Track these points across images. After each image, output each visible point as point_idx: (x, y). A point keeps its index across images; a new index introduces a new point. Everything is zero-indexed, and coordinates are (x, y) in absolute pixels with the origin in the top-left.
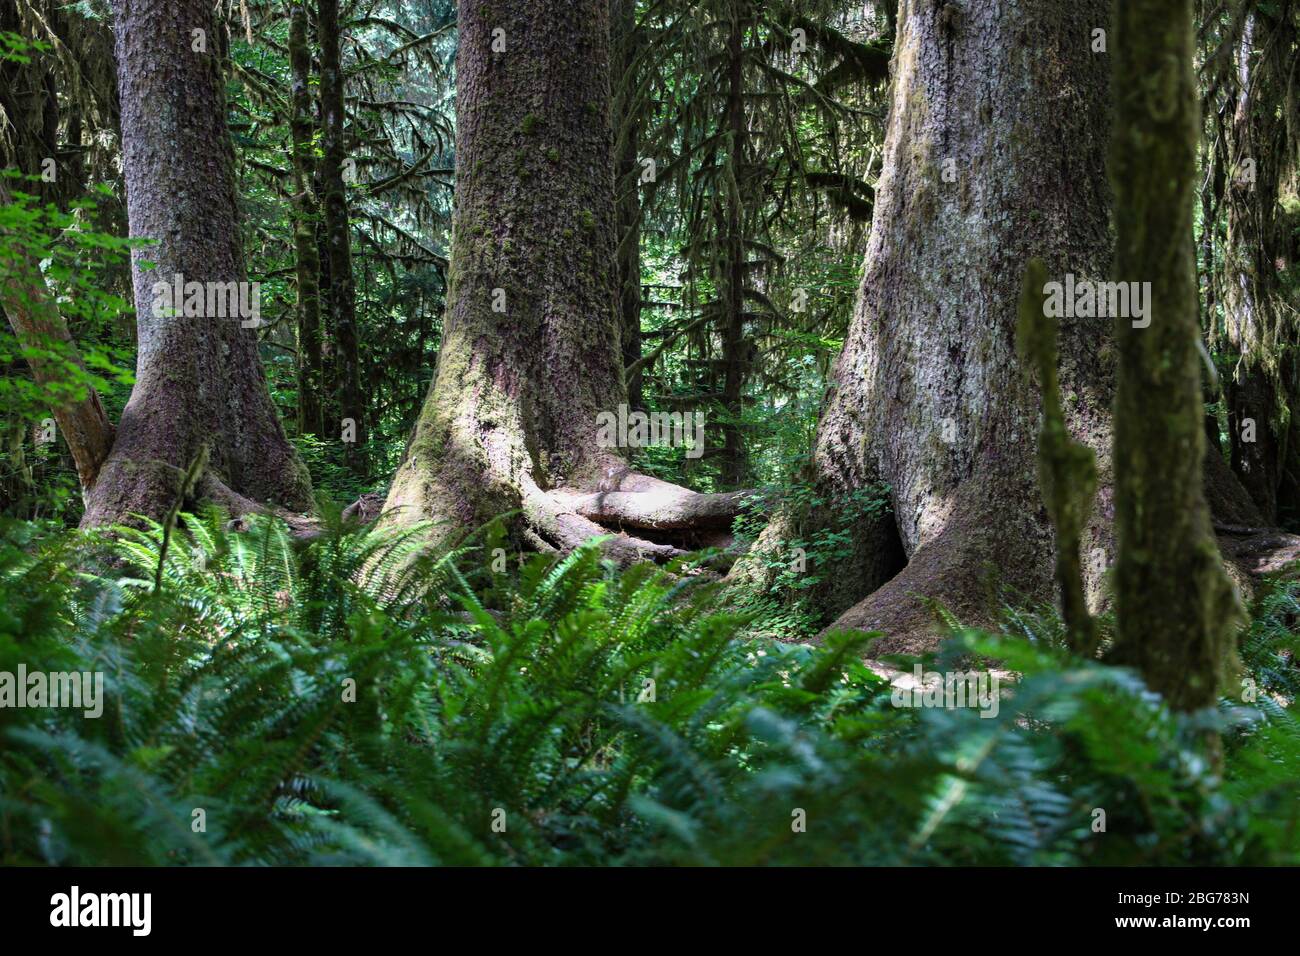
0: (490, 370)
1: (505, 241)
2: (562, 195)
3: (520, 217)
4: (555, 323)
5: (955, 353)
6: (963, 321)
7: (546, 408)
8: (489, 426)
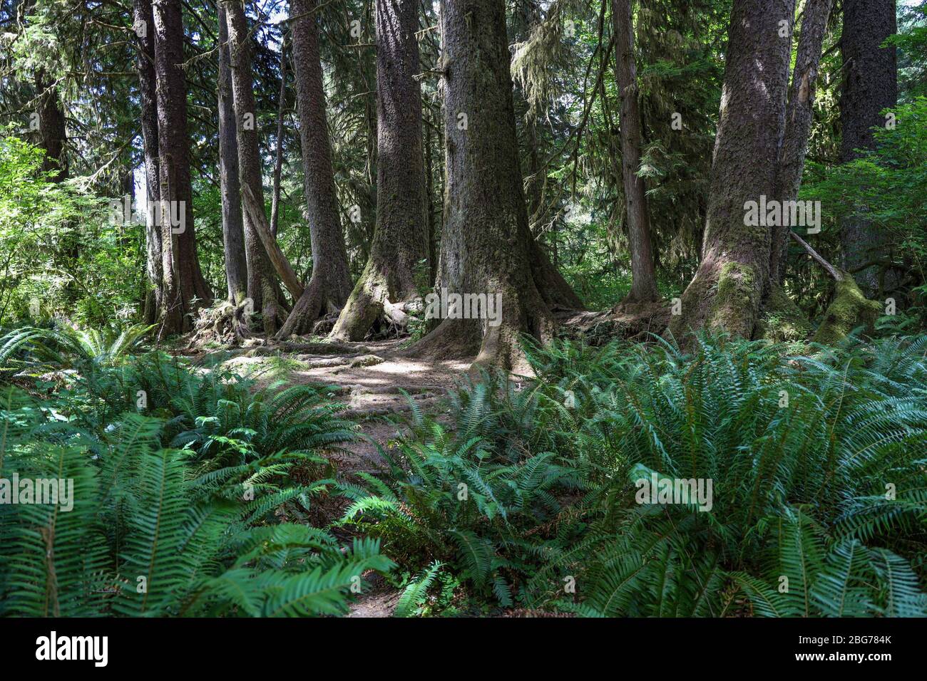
0: (379, 269)
1: (386, 231)
2: (403, 216)
3: (391, 224)
4: (401, 254)
5: (457, 256)
6: (458, 245)
7: (398, 279)
8: (376, 285)
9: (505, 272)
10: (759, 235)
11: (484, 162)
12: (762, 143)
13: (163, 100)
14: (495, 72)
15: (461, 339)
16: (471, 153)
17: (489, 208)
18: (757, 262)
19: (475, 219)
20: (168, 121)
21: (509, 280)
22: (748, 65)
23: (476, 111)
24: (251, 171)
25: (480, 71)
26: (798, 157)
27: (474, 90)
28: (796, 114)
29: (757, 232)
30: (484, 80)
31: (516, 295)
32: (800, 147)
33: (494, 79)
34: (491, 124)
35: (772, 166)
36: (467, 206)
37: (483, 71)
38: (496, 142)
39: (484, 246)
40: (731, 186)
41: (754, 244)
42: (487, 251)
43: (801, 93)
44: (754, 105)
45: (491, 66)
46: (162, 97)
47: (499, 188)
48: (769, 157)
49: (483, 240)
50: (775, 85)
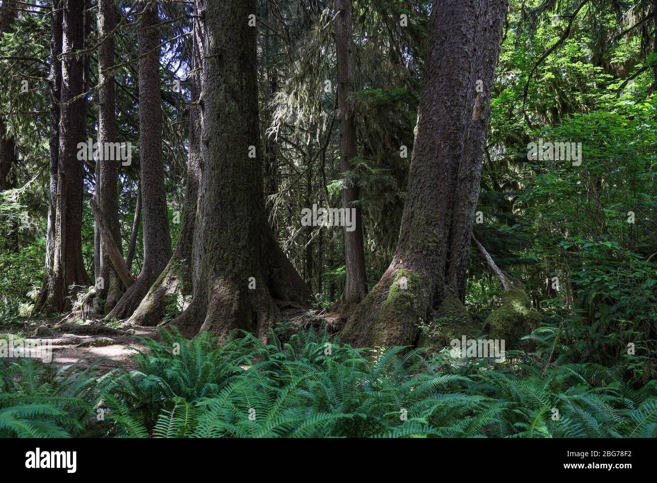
5: (201, 257)
6: (201, 247)
9: (231, 272)
10: (430, 244)
11: (222, 178)
12: (440, 159)
13: (63, 131)
14: (237, 102)
15: (193, 328)
16: (212, 170)
17: (223, 216)
18: (427, 270)
19: (211, 226)
20: (66, 146)
21: (233, 279)
22: (432, 89)
23: (218, 134)
24: (107, 185)
25: (224, 101)
26: (472, 172)
27: (219, 117)
28: (471, 132)
29: (429, 242)
30: (227, 109)
31: (237, 292)
32: (474, 162)
33: (237, 108)
34: (230, 146)
35: (449, 180)
36: (207, 215)
37: (227, 101)
38: (235, 161)
39: (216, 248)
40: (414, 199)
41: (425, 252)
42: (218, 253)
43: (474, 112)
44: (435, 125)
45: (234, 97)
46: (63, 129)
47: (234, 199)
48: (447, 172)
49: (215, 244)
50: (455, 106)
